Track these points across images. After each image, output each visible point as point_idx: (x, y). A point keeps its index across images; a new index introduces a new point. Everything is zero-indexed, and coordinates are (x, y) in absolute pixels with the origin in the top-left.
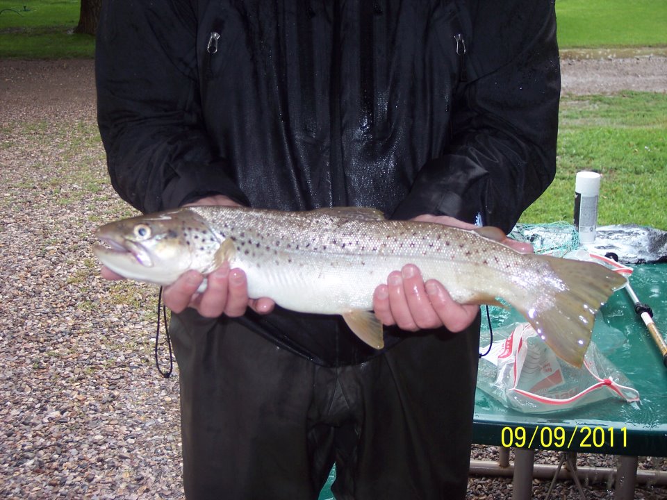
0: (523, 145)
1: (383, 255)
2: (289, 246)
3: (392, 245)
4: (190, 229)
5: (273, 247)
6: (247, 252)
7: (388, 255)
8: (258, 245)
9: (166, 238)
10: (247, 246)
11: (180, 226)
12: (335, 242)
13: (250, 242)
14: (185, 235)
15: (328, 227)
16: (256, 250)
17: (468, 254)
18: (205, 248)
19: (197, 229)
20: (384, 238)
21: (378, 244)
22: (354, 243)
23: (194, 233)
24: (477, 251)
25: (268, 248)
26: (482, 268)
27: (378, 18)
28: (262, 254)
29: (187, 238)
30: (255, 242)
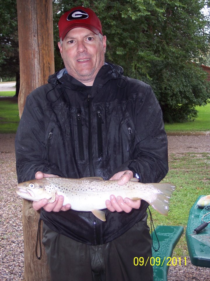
0: (155, 159)
1: (103, 191)
2: (76, 190)
3: (106, 188)
4: (46, 185)
5: (71, 190)
6: (63, 192)
7: (105, 191)
8: (67, 190)
9: (39, 188)
10: (64, 190)
11: (43, 184)
12: (89, 188)
13: (64, 189)
14: (45, 187)
15: (87, 184)
16: (66, 191)
17: (128, 187)
18: (51, 191)
19: (48, 185)
20: (103, 186)
21: (102, 188)
22: (95, 188)
23: (47, 186)
24: (131, 186)
25: (70, 190)
26: (133, 190)
27: (103, 125)
28: (68, 193)
29: (45, 188)
30: (66, 189)
